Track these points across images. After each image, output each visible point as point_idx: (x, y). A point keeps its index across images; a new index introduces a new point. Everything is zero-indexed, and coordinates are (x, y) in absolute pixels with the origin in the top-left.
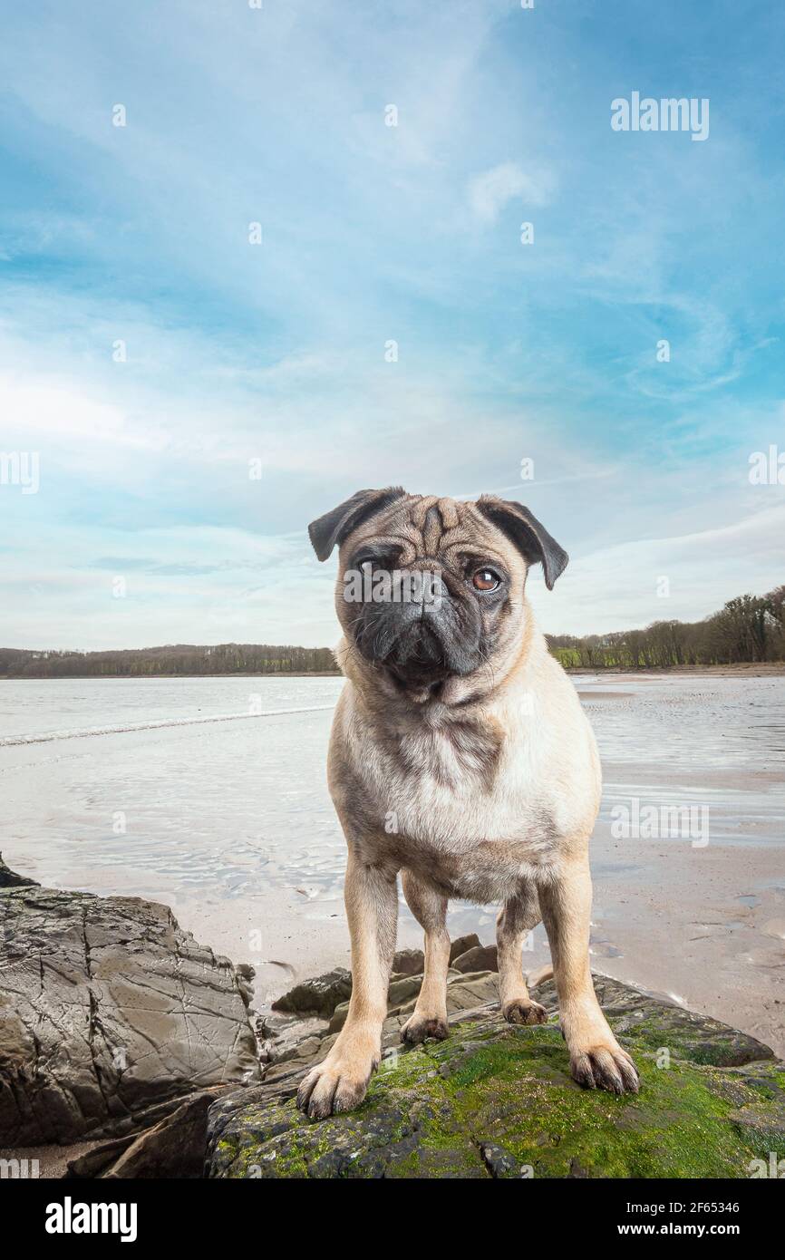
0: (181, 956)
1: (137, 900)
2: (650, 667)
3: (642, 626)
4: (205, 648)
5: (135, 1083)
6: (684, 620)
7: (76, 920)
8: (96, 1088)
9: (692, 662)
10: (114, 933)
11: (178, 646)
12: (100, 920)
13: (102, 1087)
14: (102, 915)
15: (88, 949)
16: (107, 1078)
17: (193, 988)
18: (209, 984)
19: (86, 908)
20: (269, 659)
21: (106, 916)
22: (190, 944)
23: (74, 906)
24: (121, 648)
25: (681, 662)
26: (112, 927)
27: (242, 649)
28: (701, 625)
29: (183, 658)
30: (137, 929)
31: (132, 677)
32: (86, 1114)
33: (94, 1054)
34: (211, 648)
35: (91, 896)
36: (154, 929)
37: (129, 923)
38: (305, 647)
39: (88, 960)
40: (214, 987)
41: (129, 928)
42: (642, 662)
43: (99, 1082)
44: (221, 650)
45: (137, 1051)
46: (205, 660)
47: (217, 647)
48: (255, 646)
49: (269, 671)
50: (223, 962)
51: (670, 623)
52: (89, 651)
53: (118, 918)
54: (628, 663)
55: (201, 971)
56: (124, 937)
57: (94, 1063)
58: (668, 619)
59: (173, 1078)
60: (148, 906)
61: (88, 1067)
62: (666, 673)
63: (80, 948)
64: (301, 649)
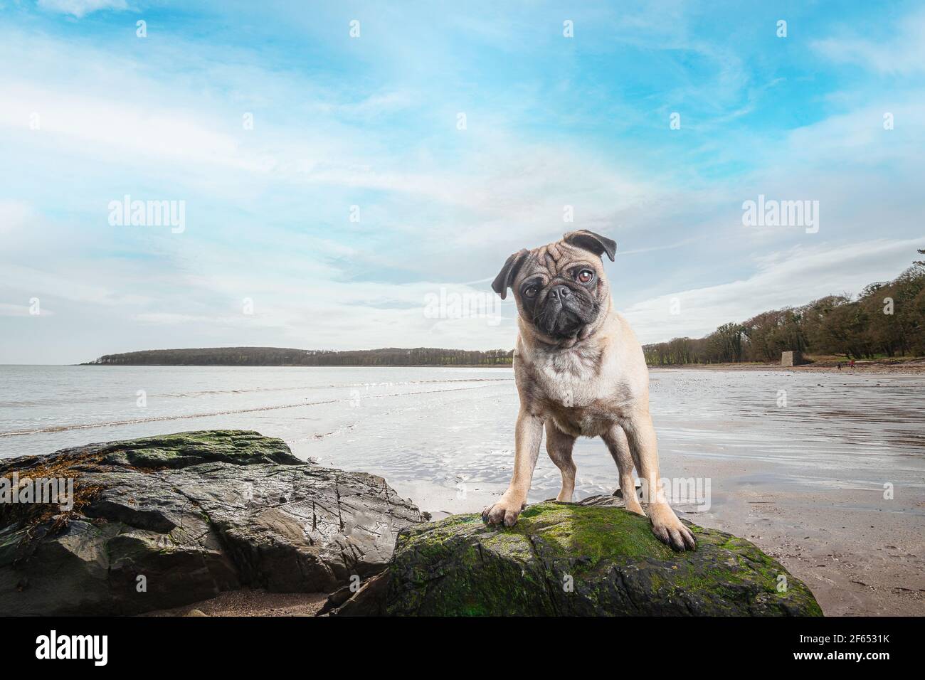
0: (390, 503)
1: (366, 474)
2: (670, 364)
3: (666, 340)
4: (407, 350)
5: (364, 563)
6: (692, 338)
7: (332, 482)
8: (344, 565)
9: (696, 362)
10: (353, 489)
11: (391, 349)
12: (345, 482)
13: (347, 565)
14: (346, 480)
15: (339, 497)
16: (349, 560)
17: (396, 519)
18: (405, 518)
19: (338, 476)
20: (444, 357)
21: (349, 481)
22: (395, 498)
23: (331, 475)
24: (358, 350)
25: (689, 362)
26: (352, 487)
27: (428, 351)
28: (702, 341)
29: (394, 356)
30: (366, 488)
31: (364, 366)
32: (338, 578)
33: (342, 549)
34: (410, 350)
35: (340, 471)
36: (375, 489)
37: (362, 485)
38: (465, 350)
39: (339, 502)
40: (408, 520)
41: (361, 488)
42: (665, 362)
43: (345, 563)
44: (416, 352)
45: (366, 548)
46: (407, 357)
47: (414, 350)
48: (436, 349)
49: (444, 364)
50: (413, 507)
51: (683, 339)
52: (340, 351)
53: (355, 482)
54: (657, 362)
55: (403, 511)
56: (359, 492)
57: (343, 553)
58: (682, 337)
59: (385, 562)
60: (372, 477)
61: (339, 555)
62: (679, 368)
63: (335, 496)
64: (463, 352)
